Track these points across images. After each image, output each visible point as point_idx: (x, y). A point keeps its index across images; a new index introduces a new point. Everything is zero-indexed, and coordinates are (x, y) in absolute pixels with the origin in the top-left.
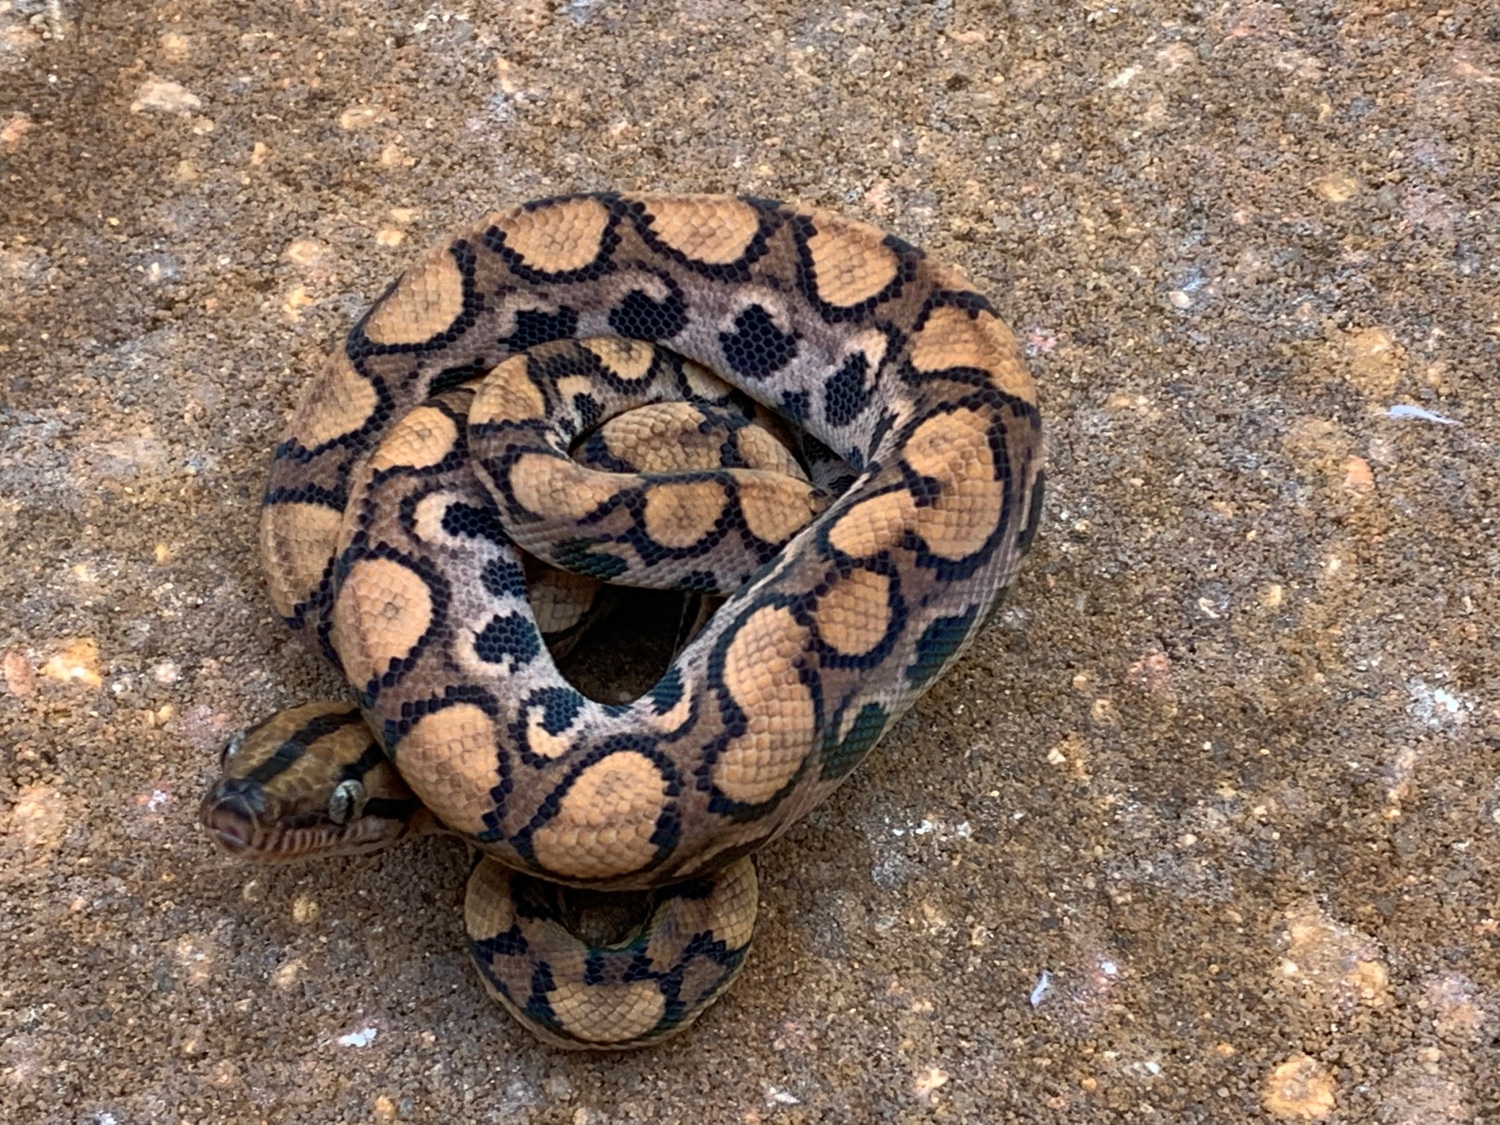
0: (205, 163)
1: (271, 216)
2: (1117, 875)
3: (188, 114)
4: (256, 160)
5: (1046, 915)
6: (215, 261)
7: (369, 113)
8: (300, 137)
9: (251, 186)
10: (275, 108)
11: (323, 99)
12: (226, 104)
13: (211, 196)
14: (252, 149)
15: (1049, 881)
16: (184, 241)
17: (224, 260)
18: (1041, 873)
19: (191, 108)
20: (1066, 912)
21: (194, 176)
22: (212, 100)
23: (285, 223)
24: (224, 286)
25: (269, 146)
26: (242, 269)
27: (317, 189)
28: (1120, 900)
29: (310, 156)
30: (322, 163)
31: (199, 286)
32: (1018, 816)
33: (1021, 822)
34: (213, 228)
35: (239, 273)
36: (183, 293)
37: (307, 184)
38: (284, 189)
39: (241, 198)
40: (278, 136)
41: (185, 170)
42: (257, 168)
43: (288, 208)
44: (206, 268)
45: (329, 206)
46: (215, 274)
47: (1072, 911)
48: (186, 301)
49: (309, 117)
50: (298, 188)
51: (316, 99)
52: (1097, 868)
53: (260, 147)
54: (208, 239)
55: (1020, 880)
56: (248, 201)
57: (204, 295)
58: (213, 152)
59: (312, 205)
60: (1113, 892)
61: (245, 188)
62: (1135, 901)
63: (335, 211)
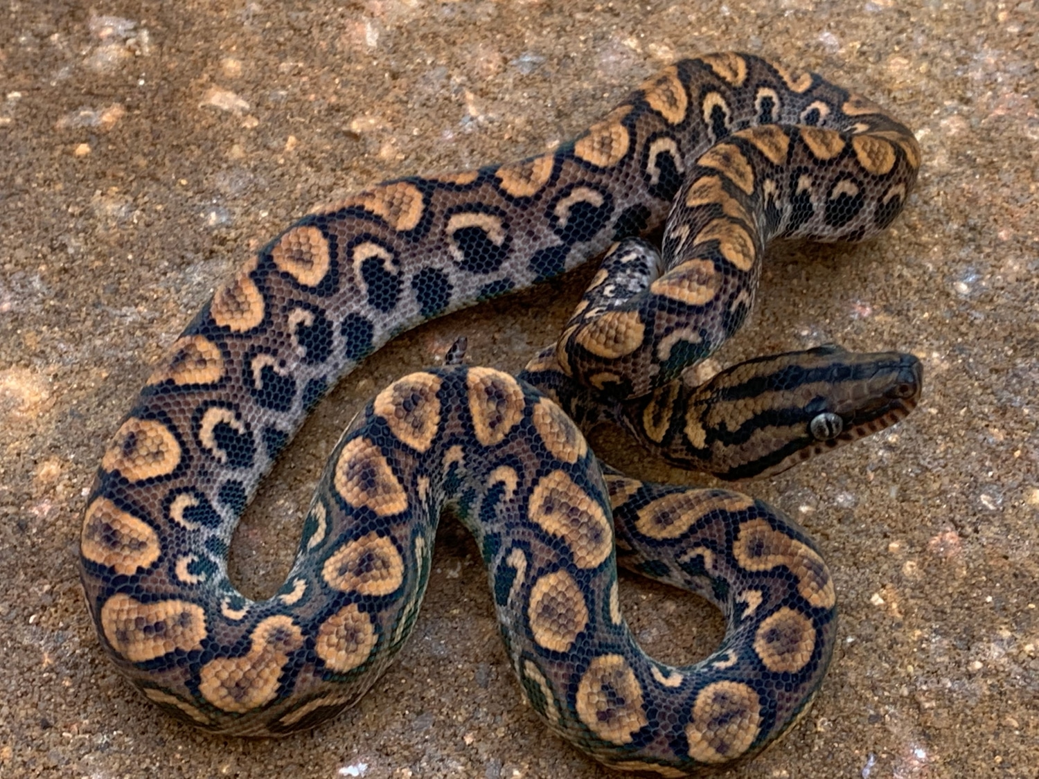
0: (251, 147)
1: (299, 186)
2: (924, 688)
3: (240, 114)
4: (289, 147)
5: (872, 712)
6: (257, 215)
7: (372, 121)
8: (321, 134)
9: (284, 165)
10: (302, 113)
11: (338, 111)
12: (268, 108)
13: (255, 170)
14: (286, 140)
15: (874, 689)
16: (235, 199)
17: (264, 214)
18: (868, 682)
19: (243, 109)
20: (887, 712)
21: (242, 155)
22: (258, 105)
23: (309, 192)
24: (264, 232)
25: (299, 139)
26: (277, 221)
27: (333, 170)
28: (927, 705)
29: (328, 147)
30: (337, 153)
31: (245, 230)
32: (850, 640)
33: (852, 645)
34: (256, 191)
35: (274, 224)
36: (233, 234)
37: (327, 167)
38: (309, 169)
39: (278, 172)
40: (305, 132)
41: (237, 151)
42: (289, 153)
43: (311, 181)
44: (251, 218)
45: (341, 182)
46: (257, 223)
47: (892, 711)
48: (235, 240)
49: (328, 121)
50: (319, 169)
51: (334, 110)
52: (910, 681)
53: (292, 139)
54: (253, 199)
55: (851, 686)
56: (282, 175)
57: (249, 237)
58: (259, 138)
59: (328, 181)
60: (922, 699)
61: (281, 166)
62: (939, 707)
63: (345, 186)
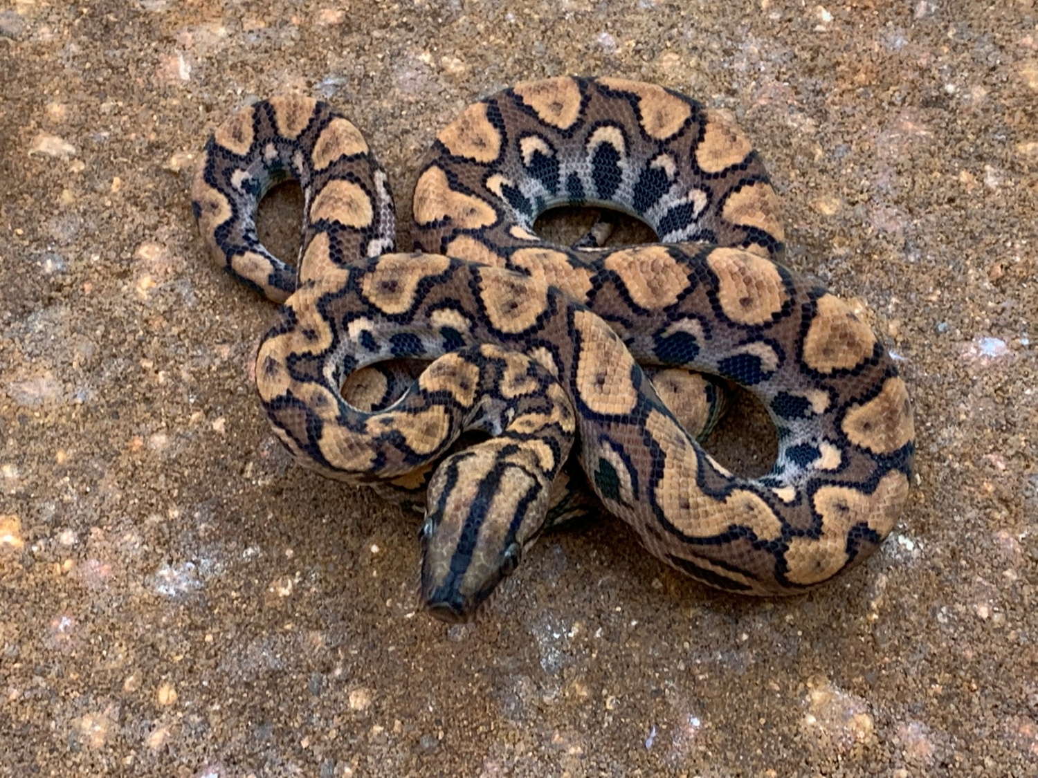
0: (80, 191)
1: (126, 227)
2: (698, 661)
3: (67, 159)
4: (114, 189)
5: (654, 688)
6: (89, 259)
7: (190, 156)
8: (143, 173)
9: (112, 207)
10: (125, 153)
11: (158, 147)
12: (92, 151)
13: (85, 213)
14: (111, 182)
15: (655, 666)
16: (68, 245)
17: (96, 258)
18: (649, 661)
19: (69, 154)
20: (666, 686)
21: (72, 200)
22: (83, 148)
23: (135, 232)
24: (96, 275)
25: (123, 179)
26: (108, 264)
27: (157, 208)
28: (701, 677)
29: (150, 186)
30: (159, 191)
31: (79, 275)
32: (634, 623)
33: (636, 627)
34: (87, 235)
35: (105, 266)
36: (68, 281)
37: (150, 205)
38: (134, 209)
39: (106, 215)
40: (128, 172)
41: (67, 197)
42: (115, 194)
43: (137, 221)
44: (84, 263)
45: (165, 220)
46: (90, 267)
47: (671, 684)
48: (71, 286)
49: (150, 159)
50: (144, 208)
51: (153, 147)
52: (686, 656)
53: (117, 180)
54: (84, 244)
55: (635, 666)
56: (110, 217)
57: (83, 281)
58: (86, 182)
59: (153, 220)
60: (697, 671)
61: (108, 208)
62: (711, 678)
63: (168, 224)
